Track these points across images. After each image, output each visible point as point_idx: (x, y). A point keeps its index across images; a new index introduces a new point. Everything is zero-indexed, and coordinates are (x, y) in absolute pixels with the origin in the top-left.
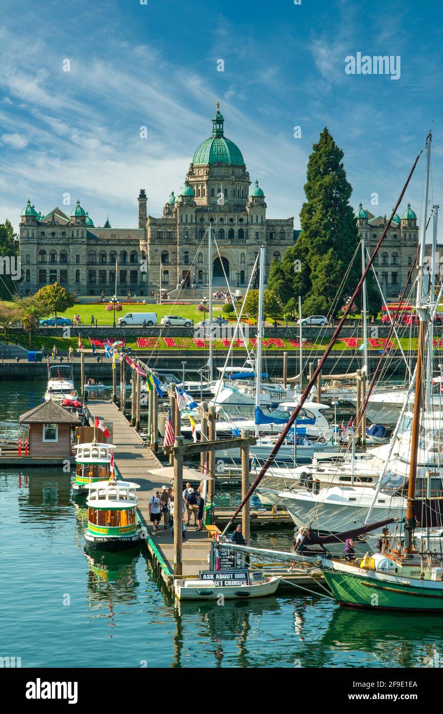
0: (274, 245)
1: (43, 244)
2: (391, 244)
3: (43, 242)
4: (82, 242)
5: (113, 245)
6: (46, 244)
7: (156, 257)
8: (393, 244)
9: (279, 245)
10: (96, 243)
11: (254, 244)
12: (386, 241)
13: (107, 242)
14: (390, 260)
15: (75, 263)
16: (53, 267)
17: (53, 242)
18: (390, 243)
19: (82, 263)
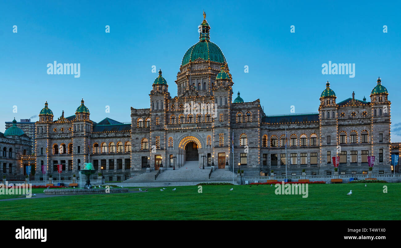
0: (241, 128)
1: (55, 139)
2: (361, 122)
3: (55, 137)
4: (82, 135)
5: (111, 137)
6: (58, 139)
7: (137, 145)
8: (363, 122)
9: (245, 128)
10: (98, 136)
11: (219, 127)
12: (355, 119)
13: (106, 135)
14: (359, 139)
15: (77, 154)
16: (63, 158)
17: (63, 136)
18: (359, 121)
19: (82, 154)
